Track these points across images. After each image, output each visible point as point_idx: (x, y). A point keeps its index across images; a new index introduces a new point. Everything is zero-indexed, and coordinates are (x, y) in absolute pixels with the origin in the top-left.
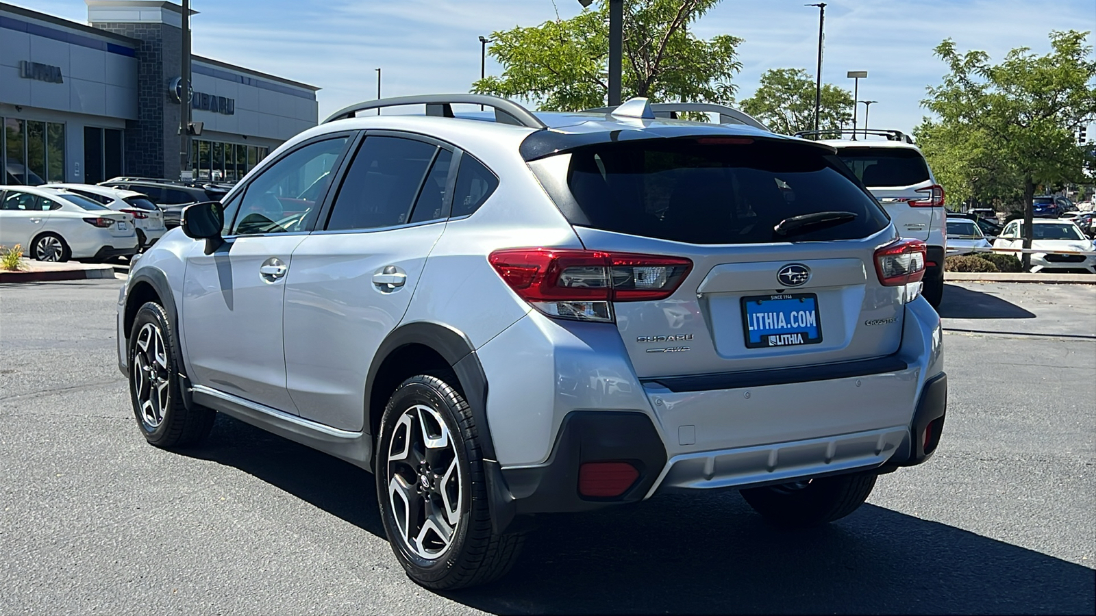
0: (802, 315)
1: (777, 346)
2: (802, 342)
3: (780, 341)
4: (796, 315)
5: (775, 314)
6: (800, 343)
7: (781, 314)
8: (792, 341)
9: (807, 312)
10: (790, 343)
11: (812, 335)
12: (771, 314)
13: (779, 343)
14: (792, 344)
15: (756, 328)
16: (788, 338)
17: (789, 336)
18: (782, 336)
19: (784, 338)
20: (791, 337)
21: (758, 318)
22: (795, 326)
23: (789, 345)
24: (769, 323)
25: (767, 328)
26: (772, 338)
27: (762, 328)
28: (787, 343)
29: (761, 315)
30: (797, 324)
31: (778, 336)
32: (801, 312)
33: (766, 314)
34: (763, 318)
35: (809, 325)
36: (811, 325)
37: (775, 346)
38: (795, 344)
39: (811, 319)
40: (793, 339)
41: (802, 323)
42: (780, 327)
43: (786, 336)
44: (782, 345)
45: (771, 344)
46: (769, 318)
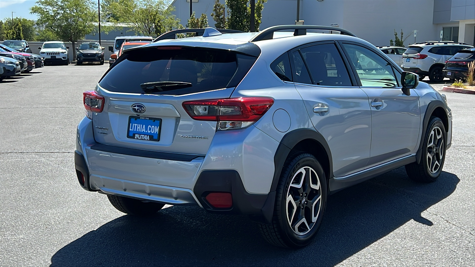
0: (153, 128)
1: (138, 139)
2: (149, 139)
3: (140, 137)
4: (150, 127)
5: (141, 125)
6: (148, 140)
7: (144, 125)
8: (144, 138)
9: (156, 127)
10: (144, 139)
11: (156, 137)
12: (140, 125)
13: (139, 138)
14: (144, 140)
15: (133, 130)
16: (143, 136)
17: (144, 136)
18: (141, 135)
19: (142, 136)
20: (145, 136)
21: (134, 126)
22: (149, 132)
23: (143, 139)
24: (138, 129)
25: (137, 131)
26: (137, 135)
27: (135, 130)
28: (142, 139)
29: (136, 125)
30: (150, 131)
31: (139, 135)
32: (153, 126)
33: (138, 125)
34: (137, 126)
35: (155, 133)
36: (157, 133)
37: (137, 139)
38: (146, 140)
39: (157, 130)
40: (145, 137)
41: (153, 131)
42: (142, 131)
43: (142, 135)
44: (140, 139)
45: (135, 138)
46: (139, 127)
